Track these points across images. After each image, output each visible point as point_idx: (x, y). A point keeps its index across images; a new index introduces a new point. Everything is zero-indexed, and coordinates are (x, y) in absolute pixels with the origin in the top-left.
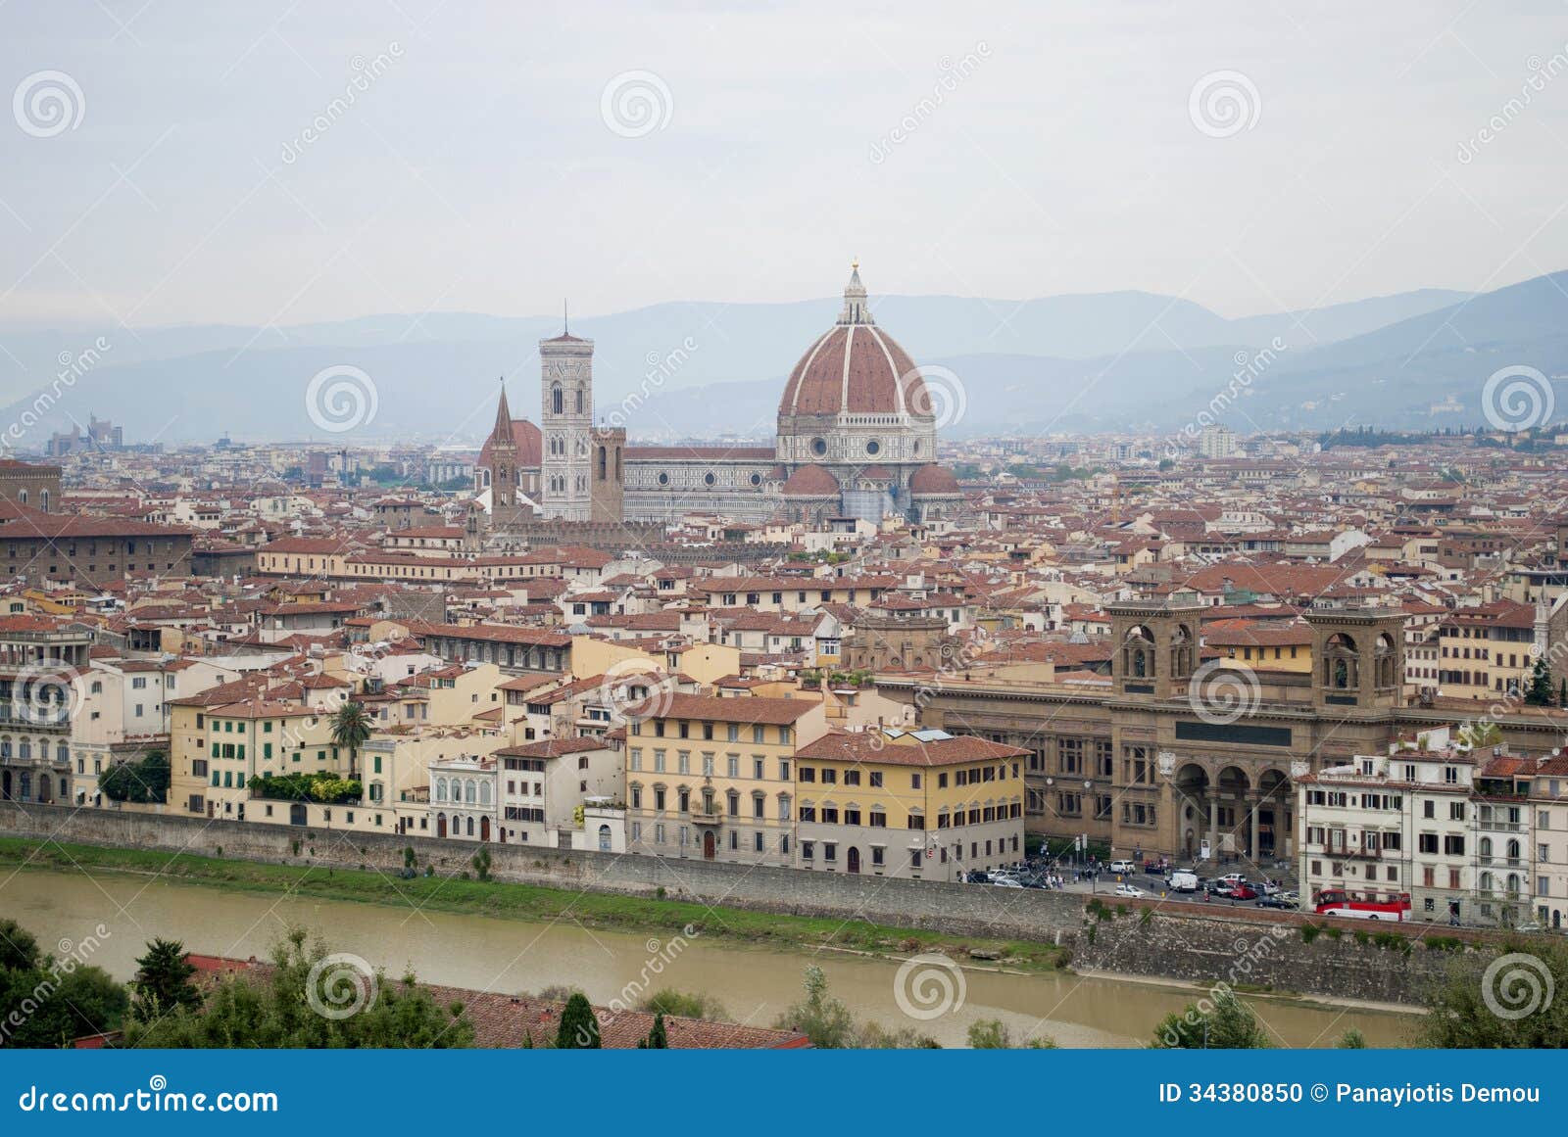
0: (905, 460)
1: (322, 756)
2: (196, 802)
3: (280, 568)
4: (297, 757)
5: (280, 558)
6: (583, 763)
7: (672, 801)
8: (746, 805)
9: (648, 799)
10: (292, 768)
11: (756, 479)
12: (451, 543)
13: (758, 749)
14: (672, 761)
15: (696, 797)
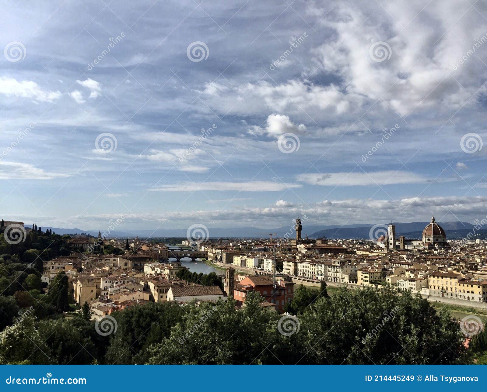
0: (442, 242)
1: (379, 278)
2: (361, 284)
3: (360, 253)
4: (375, 278)
5: (360, 252)
6: (421, 281)
7: (437, 288)
8: (449, 289)
9: (432, 287)
10: (375, 280)
11: (419, 244)
12: (382, 251)
13: (446, 280)
14: (436, 282)
15: (441, 288)
